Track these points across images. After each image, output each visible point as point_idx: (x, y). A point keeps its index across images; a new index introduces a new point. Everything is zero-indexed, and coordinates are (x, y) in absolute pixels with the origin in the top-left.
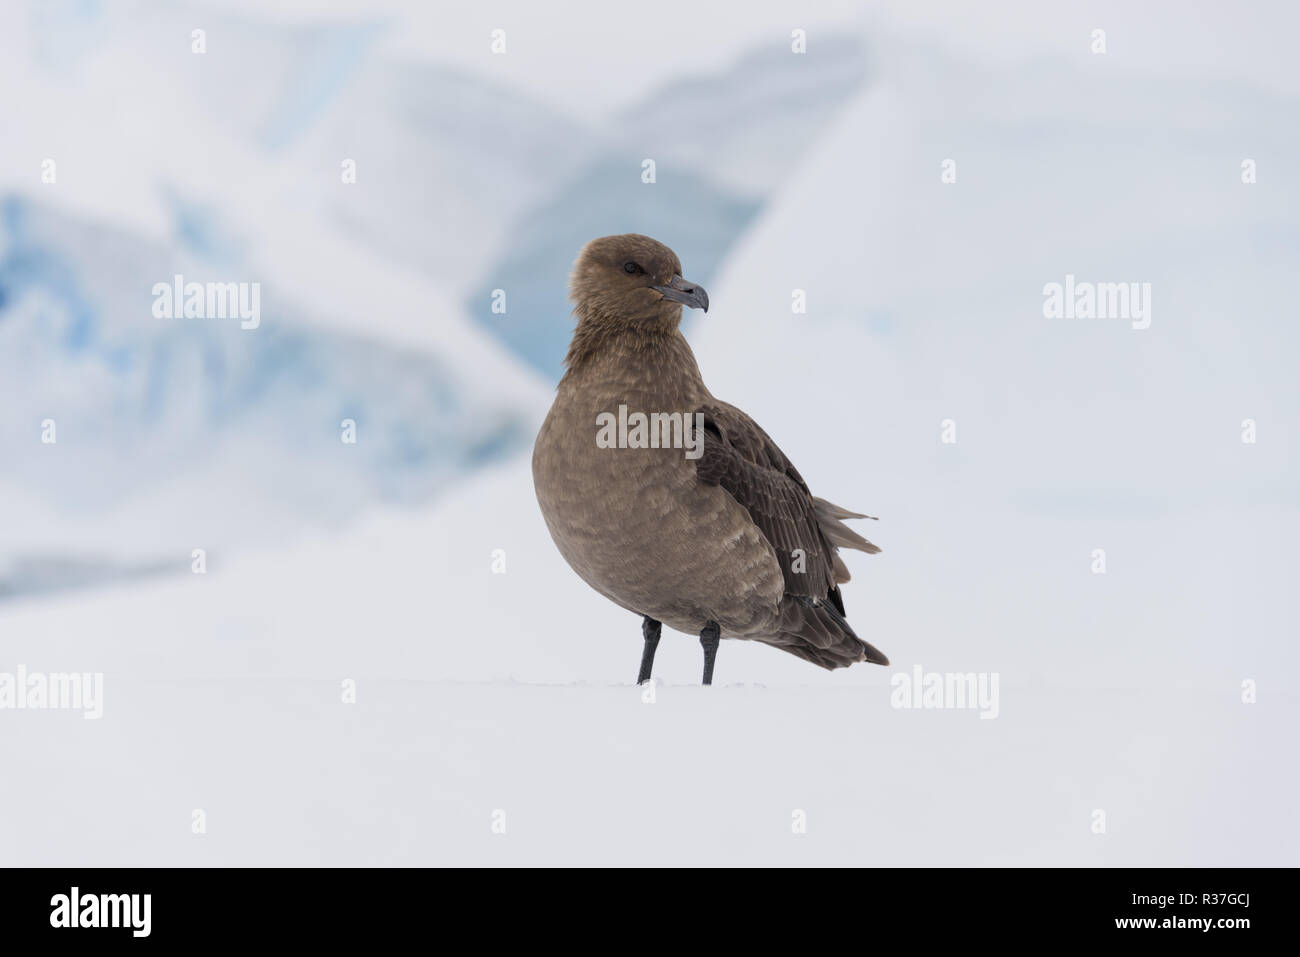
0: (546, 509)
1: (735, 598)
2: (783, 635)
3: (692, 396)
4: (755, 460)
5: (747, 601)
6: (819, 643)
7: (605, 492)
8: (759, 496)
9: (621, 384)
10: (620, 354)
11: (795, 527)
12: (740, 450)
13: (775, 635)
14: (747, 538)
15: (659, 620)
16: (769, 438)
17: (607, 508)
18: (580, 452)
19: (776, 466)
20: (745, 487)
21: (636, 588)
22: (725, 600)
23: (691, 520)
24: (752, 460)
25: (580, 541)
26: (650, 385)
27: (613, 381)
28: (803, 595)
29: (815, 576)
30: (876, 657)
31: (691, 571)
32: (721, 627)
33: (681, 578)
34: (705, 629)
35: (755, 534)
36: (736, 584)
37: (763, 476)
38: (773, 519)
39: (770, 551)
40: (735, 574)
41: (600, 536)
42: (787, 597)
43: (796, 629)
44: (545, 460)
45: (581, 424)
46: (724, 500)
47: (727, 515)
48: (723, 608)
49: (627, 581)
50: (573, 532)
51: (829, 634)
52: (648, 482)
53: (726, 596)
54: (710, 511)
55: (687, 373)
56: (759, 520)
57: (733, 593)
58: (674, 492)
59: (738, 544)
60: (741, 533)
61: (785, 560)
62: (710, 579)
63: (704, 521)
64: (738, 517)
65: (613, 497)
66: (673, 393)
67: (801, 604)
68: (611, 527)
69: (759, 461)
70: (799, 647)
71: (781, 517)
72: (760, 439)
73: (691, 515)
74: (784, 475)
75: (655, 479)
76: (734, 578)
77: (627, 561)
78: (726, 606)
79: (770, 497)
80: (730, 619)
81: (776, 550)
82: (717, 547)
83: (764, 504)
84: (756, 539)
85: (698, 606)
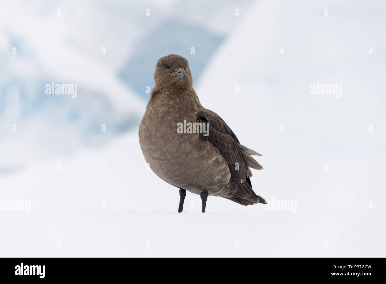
0: (144, 150)
1: (213, 182)
2: (229, 194)
3: (195, 108)
4: (220, 131)
5: (218, 183)
6: (243, 196)
7: (166, 144)
8: (221, 144)
9: (168, 104)
10: (166, 93)
11: (235, 155)
12: (214, 127)
13: (227, 194)
14: (217, 159)
15: (186, 189)
16: (225, 122)
17: (167, 150)
18: (156, 131)
19: (227, 133)
20: (217, 141)
21: (178, 178)
22: (210, 182)
23: (197, 153)
24: (219, 131)
25: (157, 162)
26: (179, 104)
27: (165, 104)
28: (238, 180)
29: (242, 173)
30: (262, 201)
31: (198, 172)
32: (208, 192)
33: (194, 175)
34: (202, 192)
35: (220, 158)
36: (214, 177)
37: (223, 137)
38: (227, 152)
39: (226, 164)
40: (213, 173)
41: (165, 160)
42: (232, 180)
43: (235, 192)
44: (143, 134)
45: (156, 121)
46: (209, 145)
47: (210, 151)
48: (209, 185)
49: (174, 176)
50: (154, 158)
51: (247, 194)
52: (182, 140)
53: (210, 181)
54: (204, 150)
55: (192, 99)
56: (222, 153)
57: (213, 179)
58: (191, 143)
59: (214, 162)
60: (215, 158)
61: (232, 167)
62: (205, 175)
63: (202, 154)
64: (214, 152)
65: (169, 146)
66: (187, 107)
67: (237, 183)
68: (168, 157)
69: (222, 132)
70: (235, 198)
71: (230, 152)
72: (222, 123)
73: (197, 151)
74: (230, 136)
75: (184, 139)
76: (213, 174)
77: (174, 169)
78: (210, 184)
79: (225, 144)
80: (211, 189)
81: (228, 164)
82: (207, 163)
83: (224, 148)
84: (221, 160)
85: (200, 185)
